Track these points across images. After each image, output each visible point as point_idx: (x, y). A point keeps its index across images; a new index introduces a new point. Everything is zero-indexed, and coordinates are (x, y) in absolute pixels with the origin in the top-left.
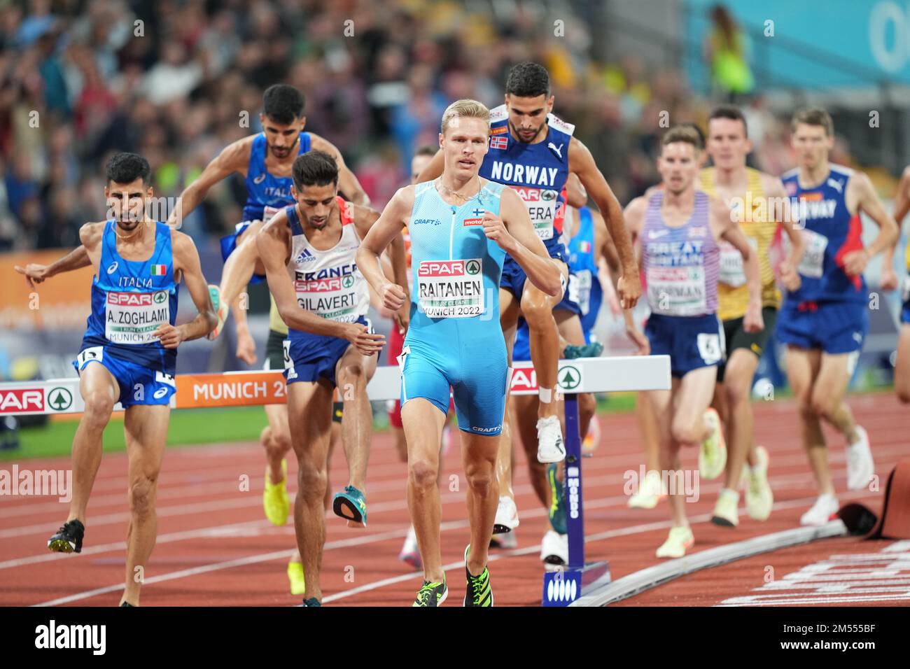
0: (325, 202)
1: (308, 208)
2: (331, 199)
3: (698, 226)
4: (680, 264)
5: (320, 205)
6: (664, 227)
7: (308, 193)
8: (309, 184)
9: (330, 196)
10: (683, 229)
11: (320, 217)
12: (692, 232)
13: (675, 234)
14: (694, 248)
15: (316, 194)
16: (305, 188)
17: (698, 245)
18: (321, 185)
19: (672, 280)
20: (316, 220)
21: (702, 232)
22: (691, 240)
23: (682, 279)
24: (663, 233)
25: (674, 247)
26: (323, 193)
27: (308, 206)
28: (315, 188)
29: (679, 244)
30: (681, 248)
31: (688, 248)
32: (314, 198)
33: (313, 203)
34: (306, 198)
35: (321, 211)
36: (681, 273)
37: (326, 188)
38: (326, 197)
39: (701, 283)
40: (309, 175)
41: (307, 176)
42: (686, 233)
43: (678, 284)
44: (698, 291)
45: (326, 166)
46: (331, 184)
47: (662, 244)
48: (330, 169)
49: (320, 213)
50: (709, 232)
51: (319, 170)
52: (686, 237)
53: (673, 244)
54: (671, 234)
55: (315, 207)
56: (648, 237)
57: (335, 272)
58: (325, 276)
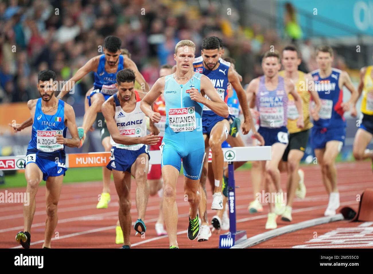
0: (130, 90)
2: (132, 88)
3: (280, 90)
4: (274, 106)
5: (128, 91)
6: (267, 91)
7: (123, 86)
8: (124, 82)
10: (275, 92)
11: (127, 96)
12: (278, 93)
13: (272, 94)
14: (279, 99)
15: (126, 86)
16: (122, 83)
17: (281, 98)
18: (128, 82)
19: (270, 112)
20: (125, 97)
21: (282, 93)
22: (278, 96)
23: (274, 112)
24: (266, 93)
25: (271, 99)
26: (129, 85)
27: (123, 91)
28: (126, 83)
29: (273, 98)
30: (274, 99)
31: (277, 99)
32: (125, 87)
33: (125, 90)
34: (122, 88)
35: (128, 93)
36: (274, 109)
37: (130, 83)
38: (130, 87)
39: (282, 113)
40: (124, 78)
41: (123, 78)
42: (276, 93)
43: (273, 114)
44: (281, 117)
45: (131, 74)
46: (133, 82)
47: (266, 98)
48: (132, 76)
49: (128, 94)
50: (285, 92)
51: (128, 76)
52: (276, 95)
53: (271, 98)
54: (270, 94)
55: (126, 92)
56: (260, 95)
57: (133, 123)
58: (129, 124)
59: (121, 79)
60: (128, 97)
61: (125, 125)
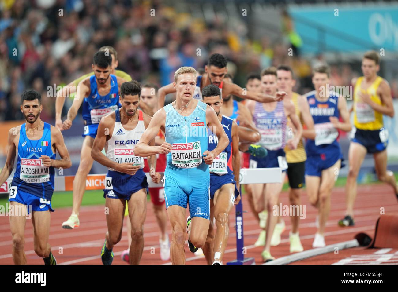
0: (134, 103)
1: (127, 106)
3: (279, 111)
4: (272, 128)
5: (132, 104)
6: (265, 112)
7: (127, 99)
8: (127, 94)
9: (136, 101)
10: (273, 113)
11: (132, 110)
12: (277, 115)
13: (270, 115)
14: (278, 122)
15: (130, 99)
16: (126, 96)
17: (280, 120)
18: (132, 95)
19: (268, 134)
20: (130, 112)
21: (281, 115)
22: (276, 118)
23: (272, 134)
24: (264, 114)
25: (269, 121)
26: (133, 99)
27: (127, 105)
28: (130, 96)
29: (271, 120)
30: (272, 121)
31: (275, 122)
32: (129, 101)
33: (129, 103)
34: (126, 101)
35: (132, 107)
36: (272, 131)
37: (134, 96)
38: (134, 101)
39: (280, 136)
40: (127, 90)
41: (126, 91)
42: (274, 115)
43: (270, 136)
44: (279, 139)
45: (136, 87)
46: (137, 95)
47: (263, 119)
48: (137, 88)
50: (284, 114)
51: (132, 88)
52: (274, 117)
53: (268, 119)
54: (268, 115)
55: (130, 105)
56: (257, 116)
57: (133, 142)
58: (129, 143)
60: (132, 111)
61: (124, 143)
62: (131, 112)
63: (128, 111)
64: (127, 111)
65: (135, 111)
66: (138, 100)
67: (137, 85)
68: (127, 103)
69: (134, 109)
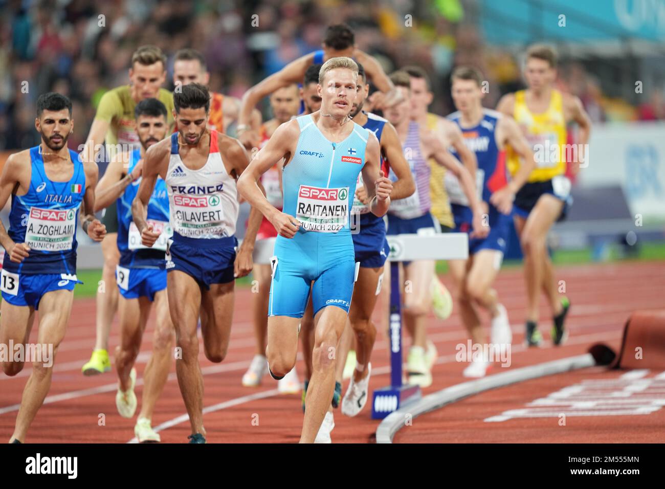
0: (197, 123)
1: (184, 127)
2: (202, 121)
5: (193, 124)
7: (185, 114)
8: (184, 107)
9: (201, 118)
11: (192, 134)
15: (190, 115)
16: (182, 110)
18: (193, 108)
20: (190, 137)
26: (195, 115)
27: (184, 125)
28: (189, 110)
32: (188, 118)
33: (187, 123)
34: (183, 118)
35: (194, 129)
37: (197, 110)
38: (197, 118)
40: (184, 99)
41: (183, 101)
45: (199, 94)
46: (203, 109)
48: (201, 96)
49: (192, 131)
50: (419, 153)
51: (192, 96)
55: (189, 126)
57: (201, 190)
58: (194, 192)
59: (181, 101)
60: (193, 136)
61: (186, 191)
62: (192, 138)
63: (186, 136)
64: (184, 136)
65: (199, 136)
66: (205, 117)
67: (201, 91)
68: (184, 122)
69: (196, 133)
